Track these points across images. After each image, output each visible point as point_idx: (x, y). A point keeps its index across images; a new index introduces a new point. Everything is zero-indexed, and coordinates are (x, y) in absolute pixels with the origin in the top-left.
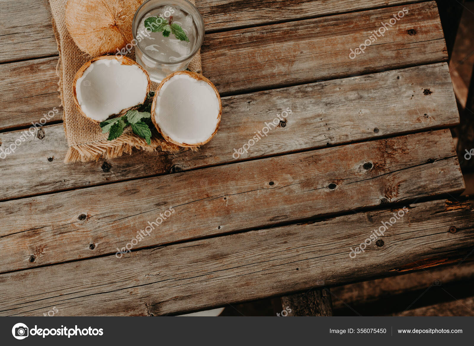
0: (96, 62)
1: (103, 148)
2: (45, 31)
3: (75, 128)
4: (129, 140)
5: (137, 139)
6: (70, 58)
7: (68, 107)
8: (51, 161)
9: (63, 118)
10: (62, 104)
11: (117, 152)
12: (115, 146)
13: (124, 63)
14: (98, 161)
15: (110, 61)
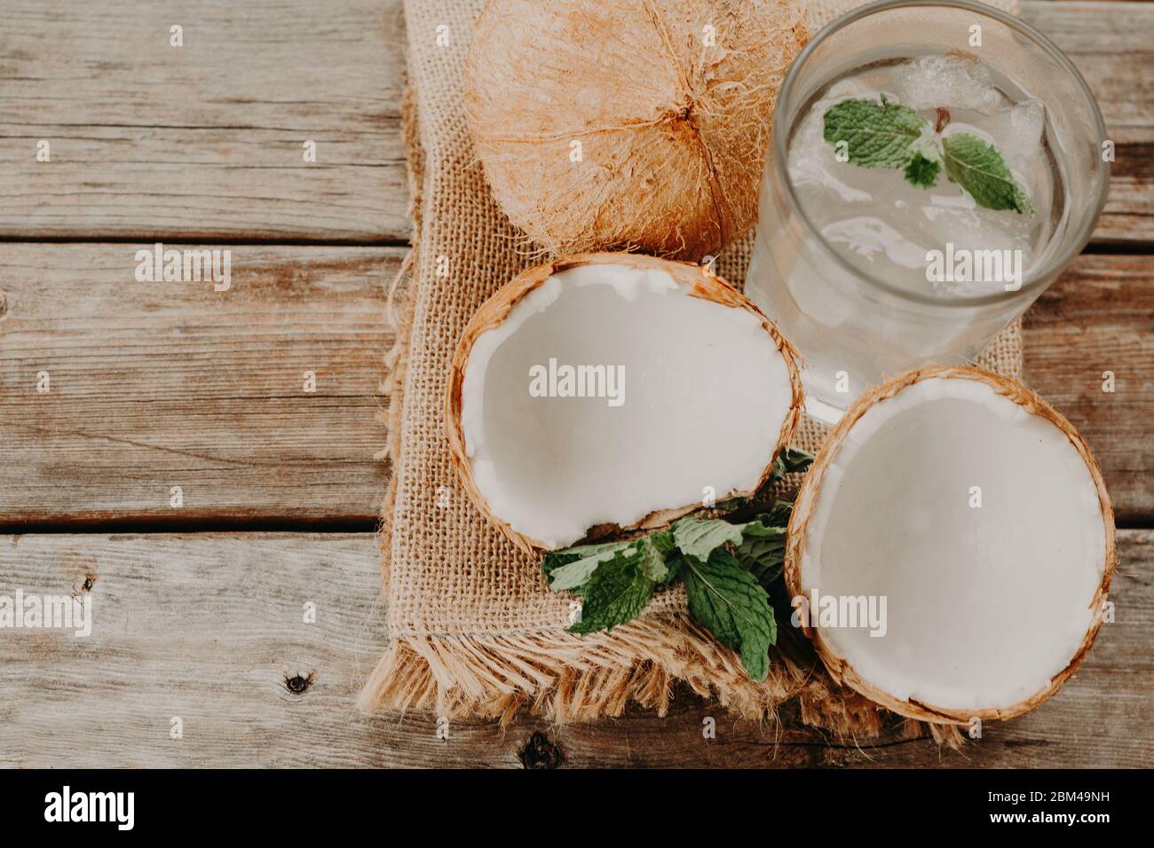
0: (573, 272)
1: (542, 668)
2: (366, 136)
3: (432, 562)
4: (665, 646)
5: (705, 650)
6: (455, 256)
7: (416, 462)
8: (298, 692)
9: (382, 510)
10: (389, 447)
11: (604, 695)
12: (599, 669)
13: (702, 291)
14: (510, 727)
15: (635, 275)
